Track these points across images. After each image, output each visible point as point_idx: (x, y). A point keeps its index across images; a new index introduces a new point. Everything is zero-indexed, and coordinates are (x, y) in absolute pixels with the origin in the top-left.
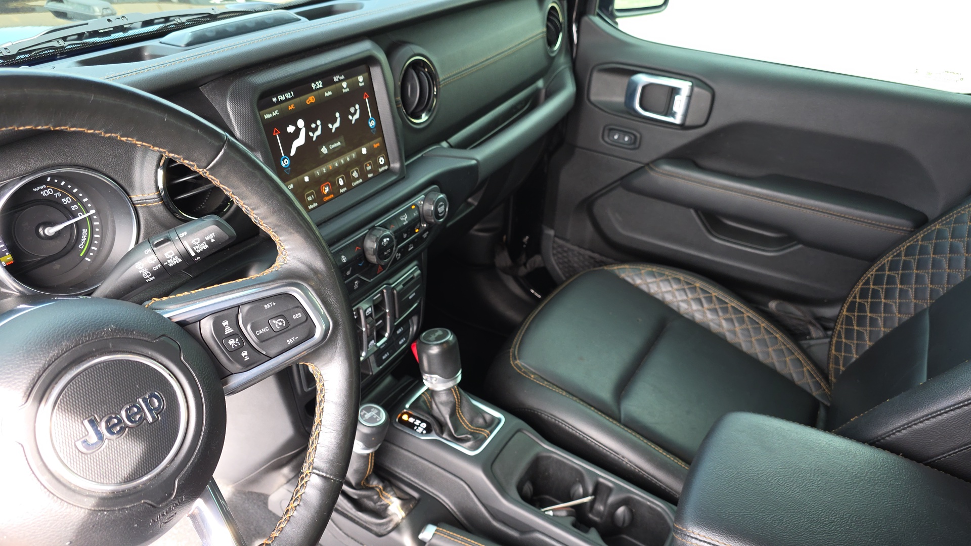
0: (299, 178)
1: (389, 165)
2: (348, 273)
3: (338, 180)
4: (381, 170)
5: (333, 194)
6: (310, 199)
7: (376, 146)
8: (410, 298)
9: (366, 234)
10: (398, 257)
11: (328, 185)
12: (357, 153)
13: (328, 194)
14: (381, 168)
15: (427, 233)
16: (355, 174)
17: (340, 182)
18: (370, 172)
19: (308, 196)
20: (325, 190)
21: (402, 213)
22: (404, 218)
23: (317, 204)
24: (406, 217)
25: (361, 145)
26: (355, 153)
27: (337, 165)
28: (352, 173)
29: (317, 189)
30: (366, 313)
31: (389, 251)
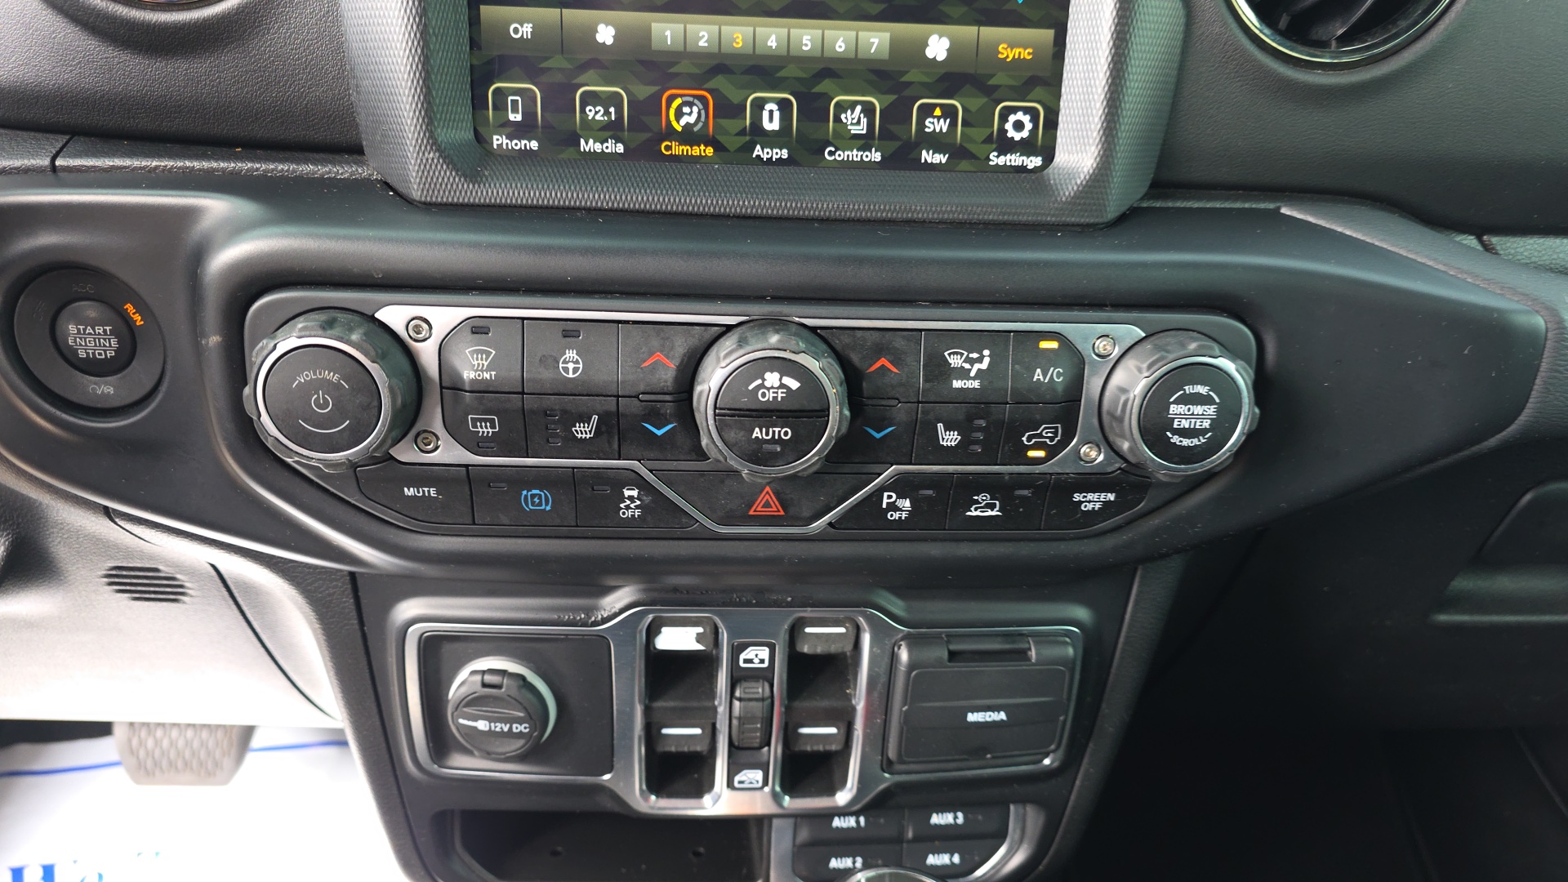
0: (575, 16)
1: (1049, 157)
2: (583, 431)
3: (759, 105)
4: (996, 160)
5: (719, 147)
6: (596, 113)
7: (1007, 53)
8: (972, 717)
9: (729, 328)
10: (893, 507)
11: (702, 99)
12: (894, 43)
13: (688, 136)
14: (1002, 152)
15: (1111, 497)
16: (855, 122)
17: (766, 114)
18: (936, 142)
19: (590, 99)
20: (679, 114)
21: (972, 340)
22: (972, 362)
23: (620, 148)
24: (984, 365)
25: (930, 13)
26: (887, 36)
27: (772, 43)
28: (841, 108)
29: (644, 91)
30: (743, 656)
31: (785, 433)
